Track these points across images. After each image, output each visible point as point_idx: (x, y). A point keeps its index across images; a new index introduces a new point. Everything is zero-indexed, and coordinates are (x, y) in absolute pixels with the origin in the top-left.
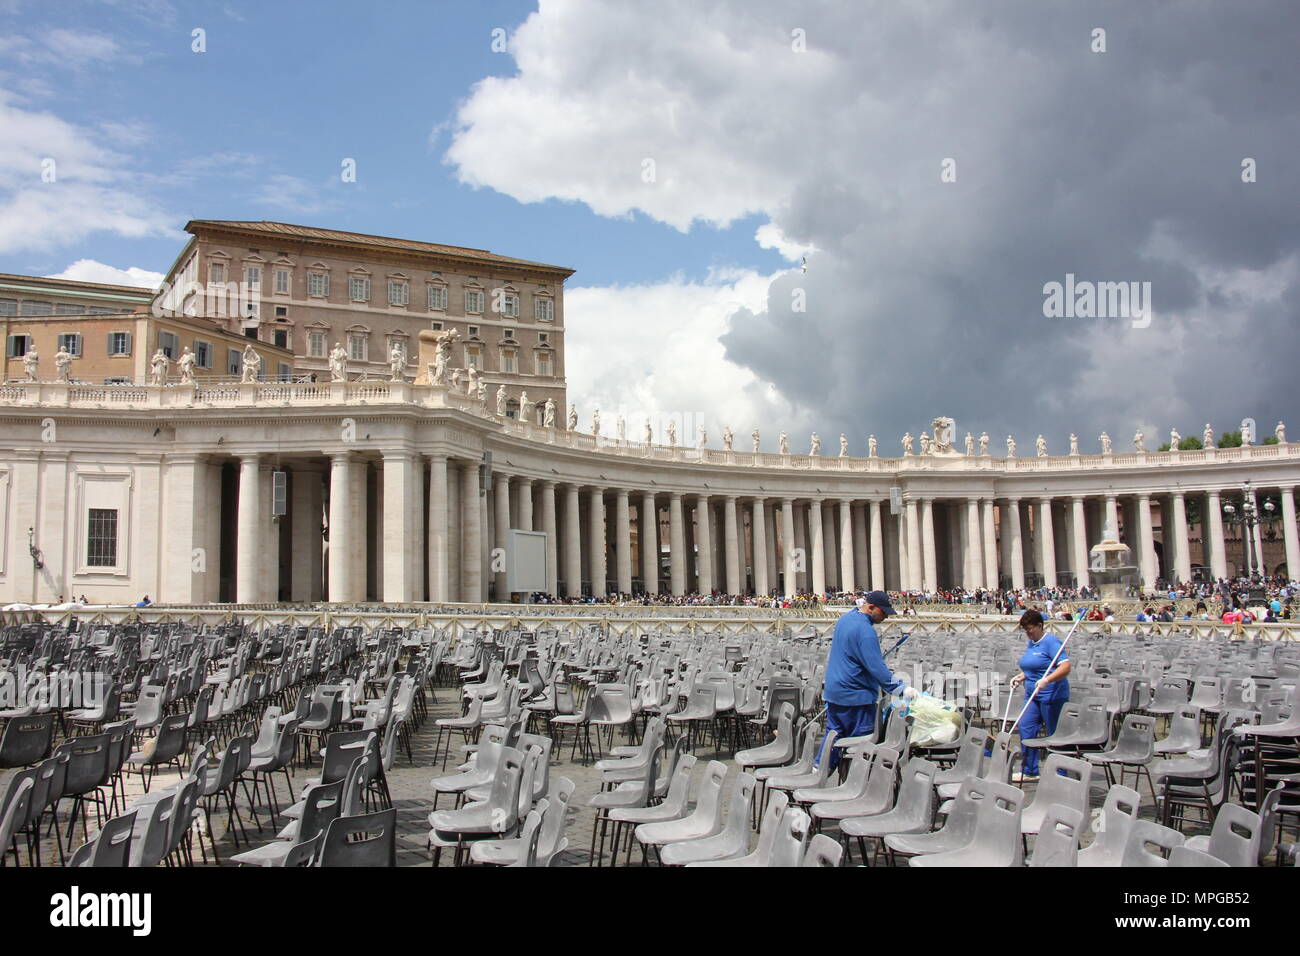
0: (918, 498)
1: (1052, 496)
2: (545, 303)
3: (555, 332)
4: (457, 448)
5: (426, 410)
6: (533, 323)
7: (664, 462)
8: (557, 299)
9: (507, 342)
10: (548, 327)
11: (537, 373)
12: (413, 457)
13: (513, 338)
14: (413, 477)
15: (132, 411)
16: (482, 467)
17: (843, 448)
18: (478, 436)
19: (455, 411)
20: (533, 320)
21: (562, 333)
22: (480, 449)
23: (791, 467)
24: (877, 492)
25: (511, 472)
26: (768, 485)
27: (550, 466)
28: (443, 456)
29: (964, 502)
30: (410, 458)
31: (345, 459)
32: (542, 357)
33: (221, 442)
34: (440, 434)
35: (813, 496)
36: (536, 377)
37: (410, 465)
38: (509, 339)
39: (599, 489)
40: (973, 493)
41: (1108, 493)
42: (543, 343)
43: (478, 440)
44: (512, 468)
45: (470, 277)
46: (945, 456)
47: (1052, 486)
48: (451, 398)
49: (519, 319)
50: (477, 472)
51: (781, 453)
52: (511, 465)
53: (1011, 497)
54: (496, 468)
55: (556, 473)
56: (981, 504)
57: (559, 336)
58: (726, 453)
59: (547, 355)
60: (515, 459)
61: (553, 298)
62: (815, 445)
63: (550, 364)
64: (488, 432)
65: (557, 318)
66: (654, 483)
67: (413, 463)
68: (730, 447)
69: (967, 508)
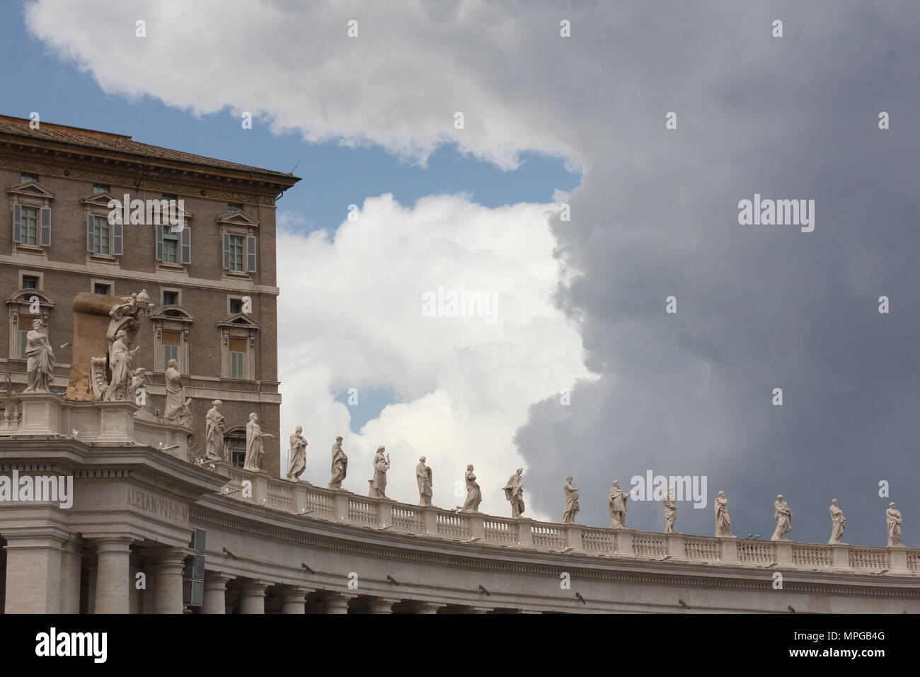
2: (241, 239)
3: (259, 294)
4: (149, 525)
5: (94, 449)
6: (219, 279)
7: (503, 551)
8: (264, 233)
9: (168, 313)
10: (245, 285)
11: (225, 374)
12: (65, 543)
13: (180, 304)
14: (62, 582)
16: (189, 561)
17: (836, 527)
18: (183, 499)
19: (150, 451)
20: (219, 270)
21: (273, 297)
22: (186, 525)
23: (738, 563)
25: (230, 570)
26: (694, 597)
27: (298, 557)
28: (123, 540)
30: (59, 546)
32: (235, 343)
34: (122, 496)
36: (222, 382)
37: (57, 559)
38: (171, 307)
39: (384, 603)
42: (236, 316)
43: (183, 507)
44: (231, 563)
45: (96, 185)
48: (140, 425)
49: (190, 270)
50: (180, 571)
51: (718, 534)
52: (230, 556)
54: (212, 564)
55: (308, 570)
57: (267, 302)
58: (615, 533)
59: (244, 340)
60: (240, 546)
61: (256, 230)
62: (782, 520)
63: (249, 356)
64: (201, 491)
65: (264, 269)
66: (483, 591)
67: (64, 553)
68: (622, 521)
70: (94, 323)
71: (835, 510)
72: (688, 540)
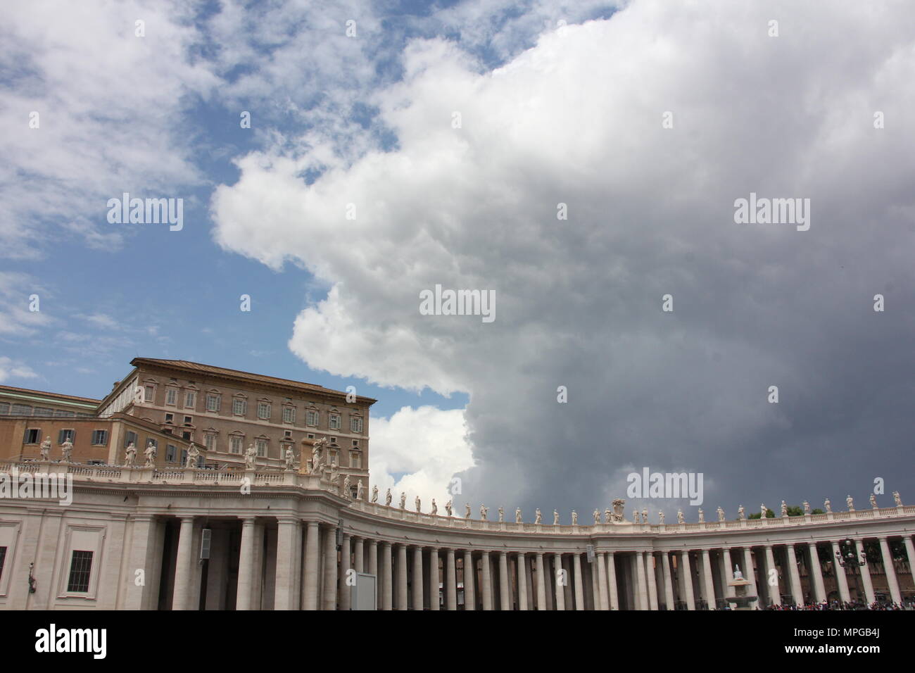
0: (605, 551)
1: (689, 549)
2: (357, 420)
3: (363, 439)
4: (324, 517)
5: (307, 490)
6: (349, 433)
7: (445, 528)
8: (365, 419)
9: (332, 445)
10: (358, 436)
11: (351, 466)
12: (297, 522)
13: (336, 443)
14: (296, 535)
15: (111, 484)
16: (338, 530)
17: (556, 519)
18: (337, 509)
19: (326, 492)
20: (349, 431)
21: (367, 440)
22: (337, 518)
23: (524, 532)
24: (578, 548)
25: (352, 533)
26: (509, 544)
27: (374, 529)
28: (316, 522)
29: (634, 554)
30: (295, 523)
31: (253, 522)
32: (354, 456)
33: (169, 508)
34: (316, 507)
35: (538, 551)
36: (350, 469)
37: (294, 527)
38: (333, 443)
39: (404, 546)
40: (640, 547)
41: (724, 547)
42: (355, 446)
43: (336, 511)
44: (352, 531)
45: (310, 402)
46: (621, 523)
47: (688, 543)
48: (322, 483)
49: (340, 431)
50: (335, 533)
51: (517, 522)
52: (352, 528)
53: (663, 550)
54: (346, 531)
55: (378, 534)
56: (645, 555)
57: (365, 442)
58: (483, 522)
59: (357, 455)
60: (355, 525)
61: (362, 418)
62: (538, 517)
63: (359, 460)
64: (342, 506)
65: (365, 431)
66: (438, 542)
67: (297, 525)
68: (485, 518)
69: (636, 559)
70: (308, 448)
71: (555, 513)
72: (507, 524)
